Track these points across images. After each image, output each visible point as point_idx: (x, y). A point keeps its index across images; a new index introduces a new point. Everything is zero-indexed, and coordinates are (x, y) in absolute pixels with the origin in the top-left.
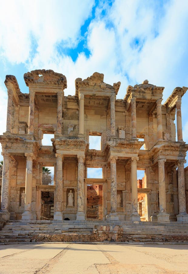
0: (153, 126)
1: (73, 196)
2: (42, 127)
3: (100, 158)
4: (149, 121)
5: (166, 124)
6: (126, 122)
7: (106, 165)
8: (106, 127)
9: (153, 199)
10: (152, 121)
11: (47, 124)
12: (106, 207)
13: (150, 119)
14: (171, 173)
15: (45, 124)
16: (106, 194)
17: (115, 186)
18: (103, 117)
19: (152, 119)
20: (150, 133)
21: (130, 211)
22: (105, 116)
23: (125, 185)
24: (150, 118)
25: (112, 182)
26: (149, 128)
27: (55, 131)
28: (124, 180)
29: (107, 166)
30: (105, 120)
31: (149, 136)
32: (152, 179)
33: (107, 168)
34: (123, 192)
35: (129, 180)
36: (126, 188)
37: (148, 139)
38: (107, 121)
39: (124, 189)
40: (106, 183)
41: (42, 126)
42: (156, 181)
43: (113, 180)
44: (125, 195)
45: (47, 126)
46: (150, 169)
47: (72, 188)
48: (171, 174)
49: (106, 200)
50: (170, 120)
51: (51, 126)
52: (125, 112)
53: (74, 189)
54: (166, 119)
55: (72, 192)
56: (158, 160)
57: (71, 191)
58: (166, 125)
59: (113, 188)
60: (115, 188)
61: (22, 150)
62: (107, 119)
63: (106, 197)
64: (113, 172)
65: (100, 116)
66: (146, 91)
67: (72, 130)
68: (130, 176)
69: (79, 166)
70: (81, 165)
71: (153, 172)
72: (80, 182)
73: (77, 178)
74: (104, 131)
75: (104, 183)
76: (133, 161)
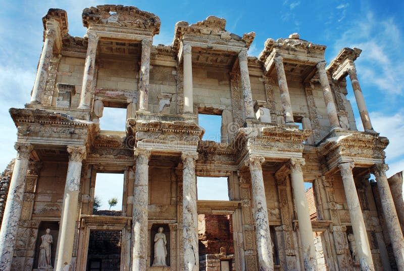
0: (314, 103)
1: (166, 243)
2: (102, 95)
3: (224, 159)
4: (306, 94)
5: (336, 99)
6: (266, 94)
7: (236, 172)
8: (230, 99)
9: (339, 244)
10: (312, 94)
11: (113, 90)
13: (308, 90)
14: (362, 188)
15: (110, 90)
16: (241, 234)
17: (265, 220)
18: (224, 82)
19: (311, 91)
20: (311, 115)
22: (227, 82)
23: (280, 214)
24: (306, 89)
26: (308, 106)
27: (129, 104)
28: (276, 204)
29: (238, 174)
30: (227, 89)
31: (310, 118)
32: (330, 201)
33: (239, 178)
34: (276, 229)
35: (285, 203)
36: (281, 222)
37: (310, 125)
38: (232, 90)
39: (278, 224)
40: (239, 210)
41: (103, 93)
42: (337, 205)
43: (259, 206)
44: (282, 237)
45: (113, 93)
46: (322, 180)
47: (165, 222)
48: (363, 191)
49: (242, 250)
50: (341, 94)
51: (121, 93)
52: (261, 77)
53: (167, 224)
54: (334, 92)
55: (163, 232)
56: (339, 163)
57: (161, 229)
58: (336, 101)
59: (261, 223)
60: (266, 222)
61: (62, 139)
62: (230, 86)
63: (241, 242)
64: (259, 189)
65: (217, 80)
66: (298, 49)
67: (167, 103)
68: (286, 195)
69: (186, 175)
70: (190, 173)
71: (329, 187)
72: (188, 211)
73: (174, 199)
74: (227, 106)
75: (235, 210)
76: (294, 166)
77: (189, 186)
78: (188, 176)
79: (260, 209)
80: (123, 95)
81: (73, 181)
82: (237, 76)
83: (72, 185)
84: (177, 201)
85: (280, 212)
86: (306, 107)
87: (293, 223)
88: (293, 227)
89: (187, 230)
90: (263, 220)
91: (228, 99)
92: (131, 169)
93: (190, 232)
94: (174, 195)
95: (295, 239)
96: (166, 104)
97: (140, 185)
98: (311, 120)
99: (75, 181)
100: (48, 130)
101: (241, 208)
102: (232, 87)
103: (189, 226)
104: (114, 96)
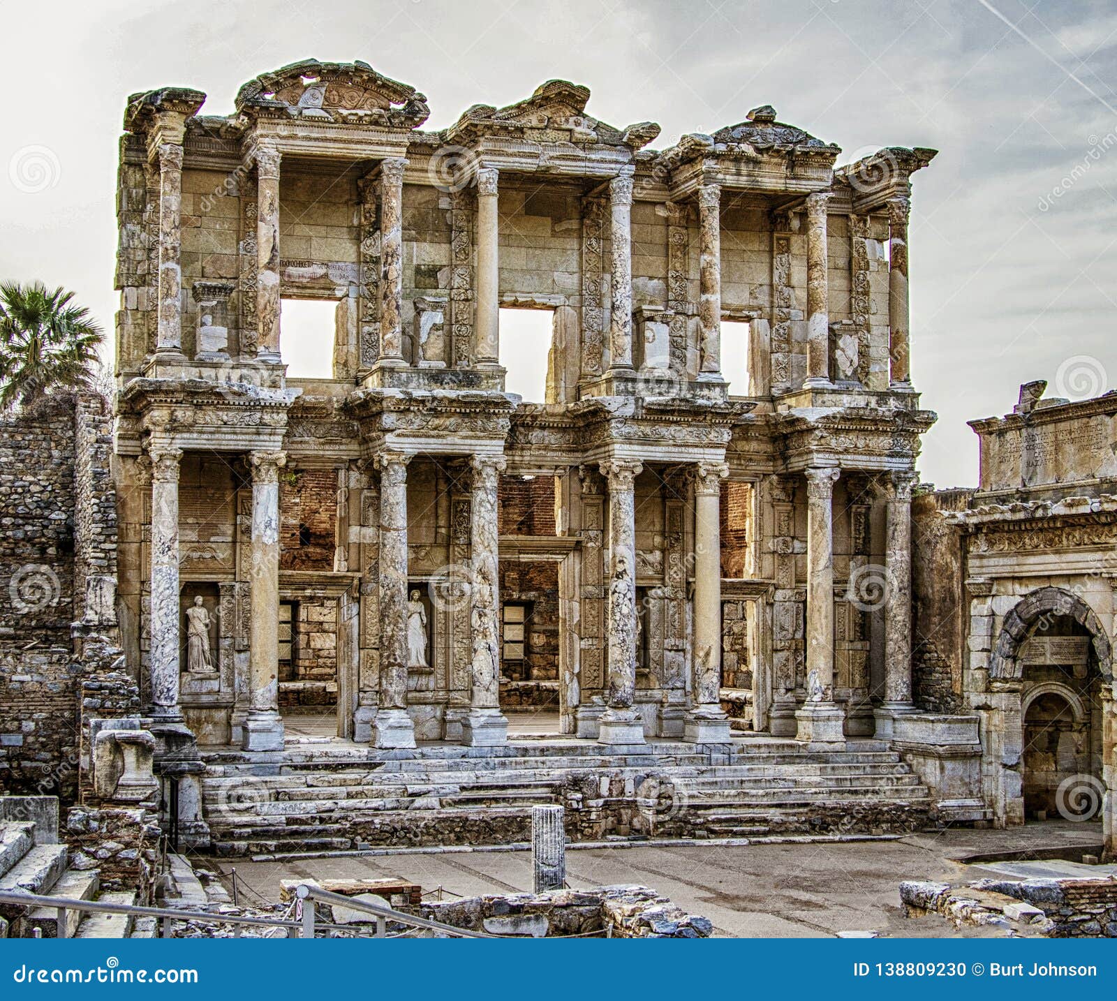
0: (789, 276)
3: (551, 438)
4: (771, 251)
5: (850, 262)
6: (667, 255)
7: (577, 467)
8: (576, 276)
9: (782, 628)
10: (788, 251)
11: (301, 264)
12: (576, 671)
13: (779, 239)
14: (863, 503)
16: (576, 606)
17: (629, 595)
18: (565, 225)
19: (788, 240)
20: (776, 311)
21: (679, 684)
22: (574, 224)
23: (662, 563)
24: (776, 235)
25: (619, 576)
26: (771, 285)
27: (339, 299)
28: (658, 539)
29: (581, 473)
30: (573, 244)
31: (771, 322)
32: (780, 535)
33: (582, 481)
35: (677, 540)
36: (663, 579)
37: (767, 339)
38: (584, 250)
39: (657, 583)
40: (576, 554)
42: (795, 541)
43: (620, 568)
44: (662, 611)
45: (302, 270)
46: (771, 483)
47: (425, 579)
48: (863, 510)
49: (576, 636)
50: (866, 241)
51: (321, 271)
52: (663, 204)
54: (850, 239)
55: (420, 599)
56: (808, 467)
57: (416, 594)
58: (850, 268)
59: (620, 601)
60: (630, 599)
61: (240, 437)
62: (581, 237)
63: (576, 620)
64: (624, 532)
65: (548, 221)
66: (765, 158)
67: (437, 322)
68: (682, 521)
69: (480, 504)
70: (489, 502)
71: (784, 501)
72: (484, 578)
73: (443, 531)
74: (568, 297)
75: (567, 554)
76: (703, 479)
77: (486, 527)
78: (485, 507)
79: (621, 573)
80: (326, 276)
81: (270, 524)
82: (599, 205)
83: (269, 532)
84: (449, 536)
85: (664, 558)
86: (766, 289)
87: (688, 583)
88: (688, 593)
89: (480, 616)
90: (625, 595)
91: (572, 273)
92: (353, 467)
93: (485, 620)
94: (442, 522)
95: (688, 616)
96: (435, 325)
97: (394, 530)
98: (771, 328)
99: (273, 525)
100: (210, 416)
101: (581, 550)
102: (585, 242)
103: (485, 608)
104: (305, 281)
